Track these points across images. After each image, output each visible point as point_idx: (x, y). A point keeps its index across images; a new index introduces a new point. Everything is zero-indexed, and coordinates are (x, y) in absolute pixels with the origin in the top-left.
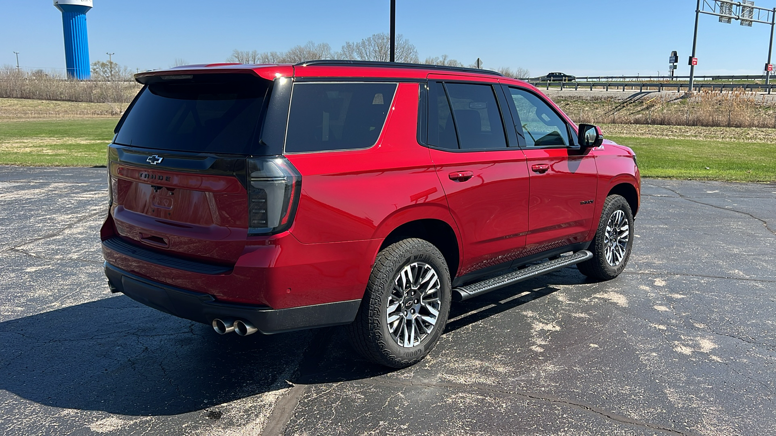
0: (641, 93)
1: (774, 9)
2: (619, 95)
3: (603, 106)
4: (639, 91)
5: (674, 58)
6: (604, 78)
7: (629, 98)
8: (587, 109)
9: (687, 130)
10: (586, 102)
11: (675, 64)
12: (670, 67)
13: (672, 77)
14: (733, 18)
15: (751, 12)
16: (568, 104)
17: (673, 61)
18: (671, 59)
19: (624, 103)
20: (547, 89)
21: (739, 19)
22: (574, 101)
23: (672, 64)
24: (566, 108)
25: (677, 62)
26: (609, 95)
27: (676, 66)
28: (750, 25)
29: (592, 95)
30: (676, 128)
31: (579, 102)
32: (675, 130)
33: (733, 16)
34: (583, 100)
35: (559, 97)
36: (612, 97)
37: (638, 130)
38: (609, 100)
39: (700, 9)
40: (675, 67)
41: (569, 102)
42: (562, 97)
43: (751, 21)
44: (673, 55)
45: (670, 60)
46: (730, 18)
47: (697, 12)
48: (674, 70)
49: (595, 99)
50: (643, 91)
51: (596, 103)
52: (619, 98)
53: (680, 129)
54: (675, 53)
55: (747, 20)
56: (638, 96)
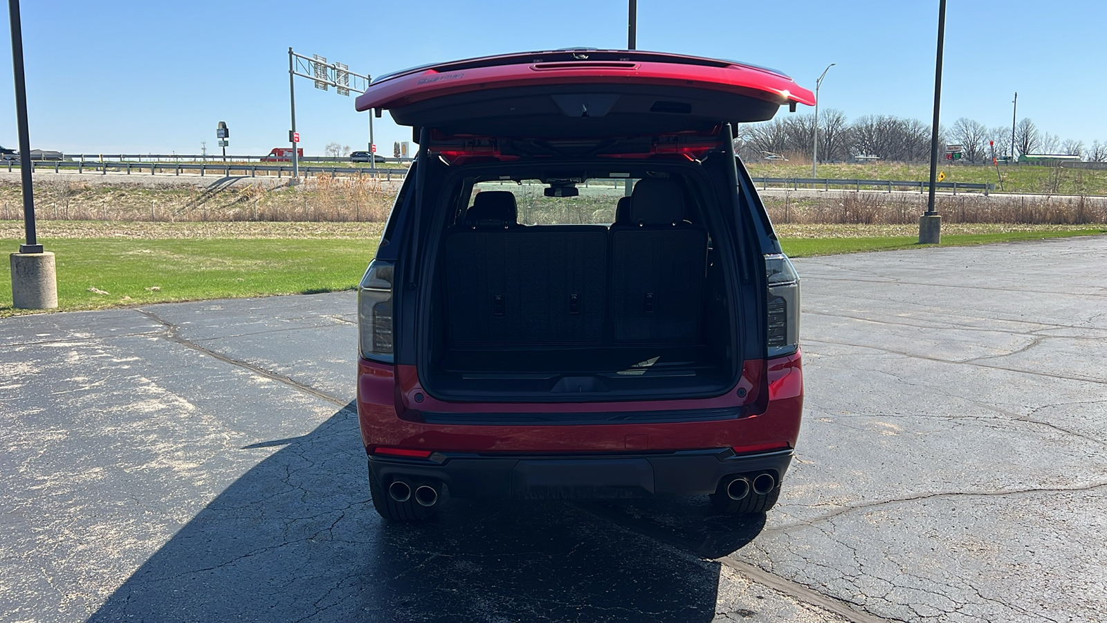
0: (228, 178)
1: (369, 76)
2: (198, 181)
3: (179, 197)
4: (225, 176)
5: (223, 132)
6: (172, 156)
7: (213, 184)
8: (154, 201)
9: (316, 227)
10: (151, 192)
11: (226, 139)
12: (220, 144)
13: (224, 157)
14: (330, 84)
15: (346, 78)
16: (123, 195)
17: (223, 136)
18: (219, 132)
19: (210, 193)
20: (81, 172)
21: (335, 85)
22: (132, 190)
23: (221, 139)
24: (122, 200)
25: (228, 137)
26: (183, 181)
27: (227, 142)
28: (347, 94)
29: (157, 182)
30: (301, 225)
31: (139, 191)
32: (300, 228)
33: (329, 81)
34: (144, 188)
35: (104, 183)
36: (188, 185)
37: (249, 229)
38: (186, 188)
39: (294, 69)
40: (226, 144)
41: (124, 192)
42: (110, 184)
43: (348, 90)
44: (221, 127)
45: (218, 134)
46: (326, 84)
47: (292, 72)
48: (225, 147)
49: (164, 187)
50: (230, 176)
51: (167, 193)
52: (200, 186)
53: (306, 227)
54: (224, 125)
55: (344, 88)
56: (225, 183)
